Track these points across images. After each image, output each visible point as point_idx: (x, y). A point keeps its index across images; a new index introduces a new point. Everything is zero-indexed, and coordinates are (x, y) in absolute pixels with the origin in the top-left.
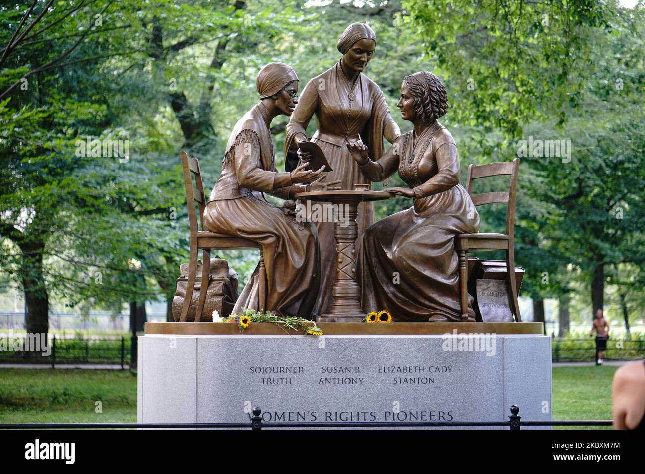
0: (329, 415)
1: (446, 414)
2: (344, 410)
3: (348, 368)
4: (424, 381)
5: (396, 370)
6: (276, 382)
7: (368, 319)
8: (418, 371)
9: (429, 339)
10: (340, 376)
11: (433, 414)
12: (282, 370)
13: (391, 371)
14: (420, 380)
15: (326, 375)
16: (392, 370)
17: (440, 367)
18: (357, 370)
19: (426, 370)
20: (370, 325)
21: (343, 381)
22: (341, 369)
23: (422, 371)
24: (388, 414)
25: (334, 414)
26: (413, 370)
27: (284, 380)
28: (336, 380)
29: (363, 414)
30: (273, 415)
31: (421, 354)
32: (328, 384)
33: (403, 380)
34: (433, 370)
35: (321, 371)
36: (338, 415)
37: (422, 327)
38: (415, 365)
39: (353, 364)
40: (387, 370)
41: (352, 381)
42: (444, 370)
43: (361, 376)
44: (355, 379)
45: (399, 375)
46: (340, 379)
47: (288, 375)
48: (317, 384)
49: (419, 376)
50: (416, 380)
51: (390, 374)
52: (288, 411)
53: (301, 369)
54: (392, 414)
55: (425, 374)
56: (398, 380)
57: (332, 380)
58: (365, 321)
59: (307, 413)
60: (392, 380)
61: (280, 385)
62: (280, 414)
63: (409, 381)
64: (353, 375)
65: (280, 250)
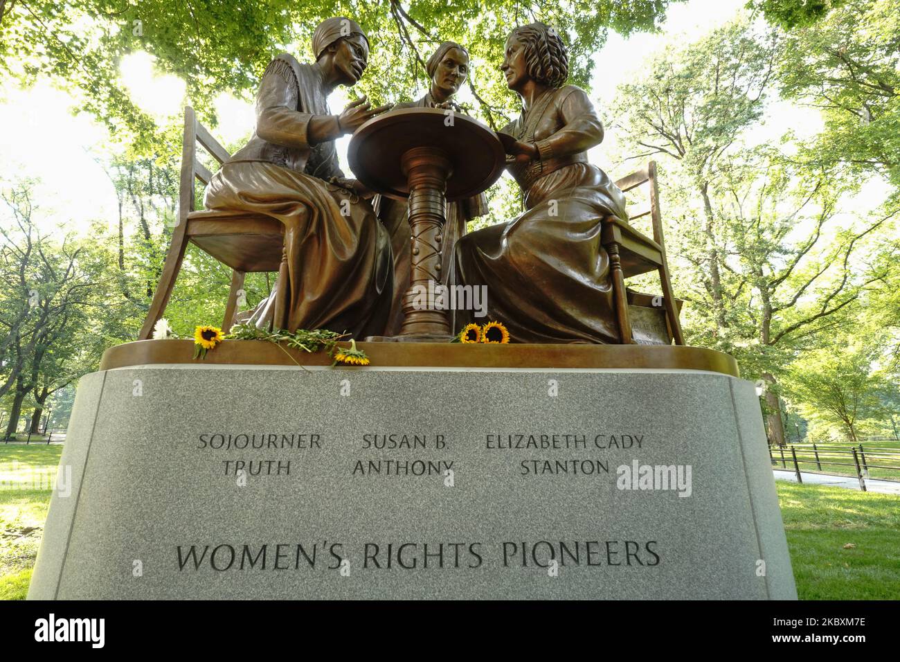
0: (372, 550)
1: (642, 547)
2: (408, 539)
3: (421, 436)
4: (587, 468)
5: (524, 442)
6: (255, 470)
7: (463, 336)
8: (572, 445)
9: (591, 376)
10: (403, 455)
11: (613, 548)
12: (271, 441)
13: (514, 443)
14: (578, 466)
15: (372, 454)
16: (516, 441)
17: (618, 435)
18: (440, 442)
19: (590, 443)
20: (467, 348)
21: (409, 469)
22: (405, 440)
23: (581, 445)
24: (510, 549)
25: (383, 551)
26: (561, 442)
27: (274, 466)
28: (393, 466)
29: (452, 550)
30: (239, 552)
31: (577, 407)
32: (374, 476)
33: (540, 466)
34: (603, 442)
35: (360, 443)
36: (394, 553)
37: (570, 353)
38: (565, 432)
39: (431, 428)
40: (505, 442)
41: (428, 467)
42: (627, 443)
43: (448, 457)
44: (435, 462)
45: (531, 453)
46: (402, 464)
47: (283, 454)
48: (349, 474)
49: (575, 455)
50: (570, 465)
51: (512, 451)
52: (274, 543)
53: (316, 440)
54: (520, 550)
55: (587, 453)
56: (530, 465)
57: (384, 465)
58: (458, 341)
59: (320, 546)
60: (518, 465)
61: (263, 477)
62: (255, 550)
63: (554, 468)
64: (430, 454)
65: (313, 229)
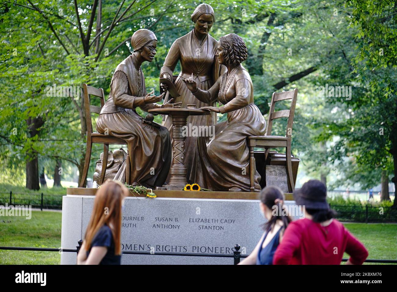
0: (158, 247)
1: (231, 249)
2: (168, 245)
3: (171, 218)
4: (218, 228)
5: (200, 221)
6: (127, 226)
7: (185, 189)
8: (213, 222)
9: (221, 202)
10: (166, 223)
11: (222, 249)
12: (131, 218)
13: (197, 221)
14: (215, 228)
15: (158, 223)
16: (198, 220)
17: (227, 220)
18: (176, 220)
19: (219, 221)
20: (187, 192)
21: (168, 227)
22: (167, 219)
23: (216, 222)
24: (194, 248)
25: (161, 247)
26: (211, 221)
27: (132, 225)
28: (163, 226)
29: (179, 248)
30: (125, 246)
31: (216, 211)
32: (158, 228)
33: (204, 227)
34: (223, 221)
35: (154, 220)
36: (164, 248)
37: (218, 194)
38: (212, 218)
39: (174, 216)
40: (194, 220)
41: (173, 226)
42: (230, 222)
43: (178, 224)
44: (175, 225)
45: (202, 224)
46: (166, 225)
47: (134, 222)
48: (152, 228)
49: (214, 225)
50: (213, 227)
51: (197, 223)
52: (134, 244)
53: (142, 218)
54: (197, 248)
55: (218, 224)
56: (201, 227)
57: (161, 226)
58: (183, 190)
59: (145, 245)
60: (198, 227)
61: (129, 228)
62: (129, 245)
63: (208, 228)
64: (174, 223)
65: (137, 144)
